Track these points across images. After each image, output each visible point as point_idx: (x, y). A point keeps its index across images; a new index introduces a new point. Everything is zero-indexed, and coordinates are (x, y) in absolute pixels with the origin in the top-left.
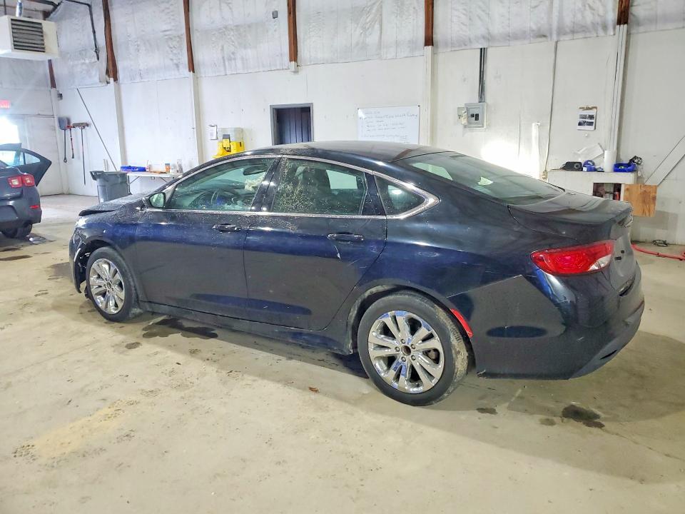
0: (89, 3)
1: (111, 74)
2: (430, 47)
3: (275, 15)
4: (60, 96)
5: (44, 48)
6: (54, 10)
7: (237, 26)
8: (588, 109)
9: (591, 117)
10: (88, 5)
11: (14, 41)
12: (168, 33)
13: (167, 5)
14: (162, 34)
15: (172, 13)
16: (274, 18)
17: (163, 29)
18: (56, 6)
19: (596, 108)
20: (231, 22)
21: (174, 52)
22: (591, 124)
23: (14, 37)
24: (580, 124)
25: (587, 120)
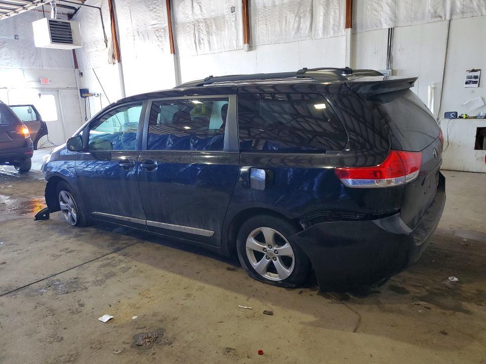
0: (100, 7)
1: (116, 58)
2: (350, 29)
3: (233, 10)
4: (81, 74)
5: (72, 41)
6: (75, 13)
7: (205, 19)
8: (473, 71)
9: (476, 77)
10: (99, 8)
11: (52, 36)
12: (155, 26)
13: (155, 6)
14: (151, 27)
15: (158, 12)
16: (232, 12)
17: (152, 23)
18: (76, 10)
19: (480, 70)
20: (201, 17)
21: (160, 40)
22: (475, 82)
23: (51, 33)
24: (467, 83)
25: (472, 80)
